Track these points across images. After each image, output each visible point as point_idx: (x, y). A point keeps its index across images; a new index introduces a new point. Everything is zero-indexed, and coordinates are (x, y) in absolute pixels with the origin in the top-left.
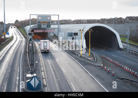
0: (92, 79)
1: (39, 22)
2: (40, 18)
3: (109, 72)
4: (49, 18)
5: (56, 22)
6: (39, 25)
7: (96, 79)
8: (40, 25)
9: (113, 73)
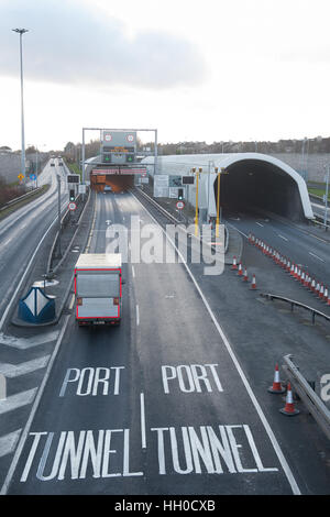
0: (194, 296)
1: (107, 149)
2: (108, 138)
3: (246, 281)
4: (131, 138)
5: (148, 149)
6: (105, 156)
7: (206, 296)
8: (109, 156)
9: (254, 282)
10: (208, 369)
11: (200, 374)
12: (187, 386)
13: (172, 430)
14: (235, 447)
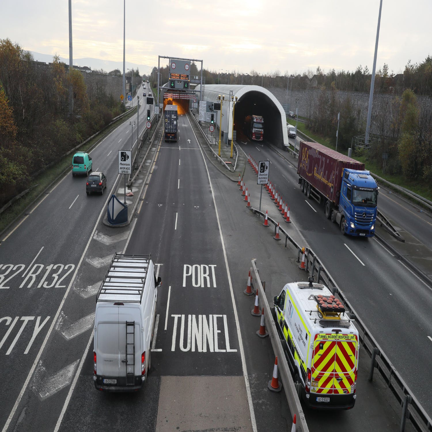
2: (174, 66)
4: (187, 67)
6: (172, 82)
10: (210, 268)
11: (205, 272)
12: (196, 283)
13: (183, 316)
14: (217, 331)
